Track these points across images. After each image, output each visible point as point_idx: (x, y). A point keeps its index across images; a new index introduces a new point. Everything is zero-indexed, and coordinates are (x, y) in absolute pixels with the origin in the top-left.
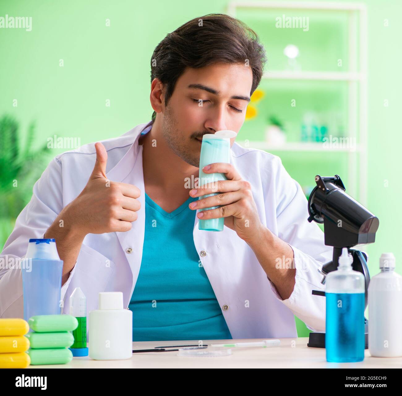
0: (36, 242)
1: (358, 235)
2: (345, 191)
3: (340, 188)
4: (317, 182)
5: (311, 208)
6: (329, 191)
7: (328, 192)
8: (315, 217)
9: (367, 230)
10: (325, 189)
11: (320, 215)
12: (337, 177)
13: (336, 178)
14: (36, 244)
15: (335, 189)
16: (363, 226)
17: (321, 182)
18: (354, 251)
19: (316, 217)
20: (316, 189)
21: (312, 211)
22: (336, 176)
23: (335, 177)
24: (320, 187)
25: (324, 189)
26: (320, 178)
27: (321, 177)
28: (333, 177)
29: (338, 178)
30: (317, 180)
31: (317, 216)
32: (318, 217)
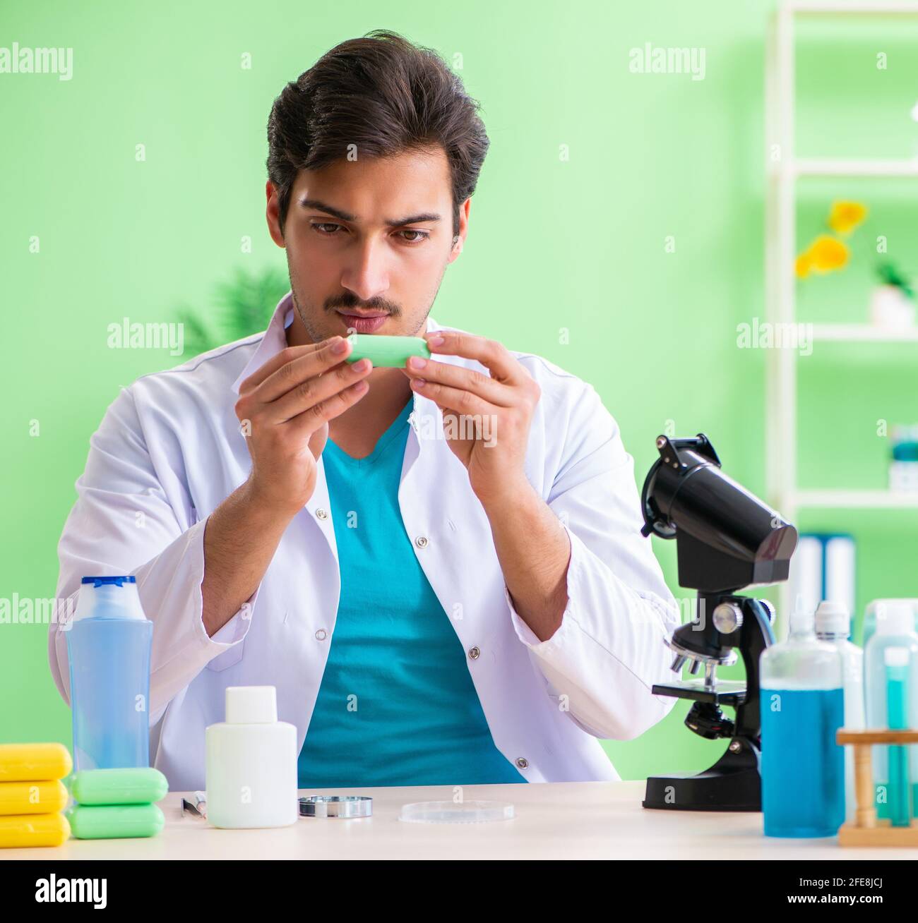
0: (94, 584)
1: (752, 565)
2: (720, 467)
3: (711, 462)
4: (660, 450)
5: (648, 506)
6: (688, 468)
7: (686, 471)
8: (655, 525)
9: (772, 553)
10: (680, 465)
11: (668, 521)
12: (702, 438)
13: (701, 441)
14: (95, 587)
15: (699, 464)
16: (765, 546)
17: (670, 450)
18: (744, 600)
19: (659, 525)
20: (660, 464)
21: (650, 513)
22: (700, 435)
23: (698, 438)
24: (667, 460)
25: (676, 465)
26: (668, 442)
27: (670, 439)
28: (694, 437)
29: (705, 441)
30: (660, 446)
31: (661, 523)
32: (663, 526)
